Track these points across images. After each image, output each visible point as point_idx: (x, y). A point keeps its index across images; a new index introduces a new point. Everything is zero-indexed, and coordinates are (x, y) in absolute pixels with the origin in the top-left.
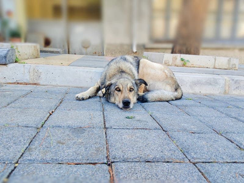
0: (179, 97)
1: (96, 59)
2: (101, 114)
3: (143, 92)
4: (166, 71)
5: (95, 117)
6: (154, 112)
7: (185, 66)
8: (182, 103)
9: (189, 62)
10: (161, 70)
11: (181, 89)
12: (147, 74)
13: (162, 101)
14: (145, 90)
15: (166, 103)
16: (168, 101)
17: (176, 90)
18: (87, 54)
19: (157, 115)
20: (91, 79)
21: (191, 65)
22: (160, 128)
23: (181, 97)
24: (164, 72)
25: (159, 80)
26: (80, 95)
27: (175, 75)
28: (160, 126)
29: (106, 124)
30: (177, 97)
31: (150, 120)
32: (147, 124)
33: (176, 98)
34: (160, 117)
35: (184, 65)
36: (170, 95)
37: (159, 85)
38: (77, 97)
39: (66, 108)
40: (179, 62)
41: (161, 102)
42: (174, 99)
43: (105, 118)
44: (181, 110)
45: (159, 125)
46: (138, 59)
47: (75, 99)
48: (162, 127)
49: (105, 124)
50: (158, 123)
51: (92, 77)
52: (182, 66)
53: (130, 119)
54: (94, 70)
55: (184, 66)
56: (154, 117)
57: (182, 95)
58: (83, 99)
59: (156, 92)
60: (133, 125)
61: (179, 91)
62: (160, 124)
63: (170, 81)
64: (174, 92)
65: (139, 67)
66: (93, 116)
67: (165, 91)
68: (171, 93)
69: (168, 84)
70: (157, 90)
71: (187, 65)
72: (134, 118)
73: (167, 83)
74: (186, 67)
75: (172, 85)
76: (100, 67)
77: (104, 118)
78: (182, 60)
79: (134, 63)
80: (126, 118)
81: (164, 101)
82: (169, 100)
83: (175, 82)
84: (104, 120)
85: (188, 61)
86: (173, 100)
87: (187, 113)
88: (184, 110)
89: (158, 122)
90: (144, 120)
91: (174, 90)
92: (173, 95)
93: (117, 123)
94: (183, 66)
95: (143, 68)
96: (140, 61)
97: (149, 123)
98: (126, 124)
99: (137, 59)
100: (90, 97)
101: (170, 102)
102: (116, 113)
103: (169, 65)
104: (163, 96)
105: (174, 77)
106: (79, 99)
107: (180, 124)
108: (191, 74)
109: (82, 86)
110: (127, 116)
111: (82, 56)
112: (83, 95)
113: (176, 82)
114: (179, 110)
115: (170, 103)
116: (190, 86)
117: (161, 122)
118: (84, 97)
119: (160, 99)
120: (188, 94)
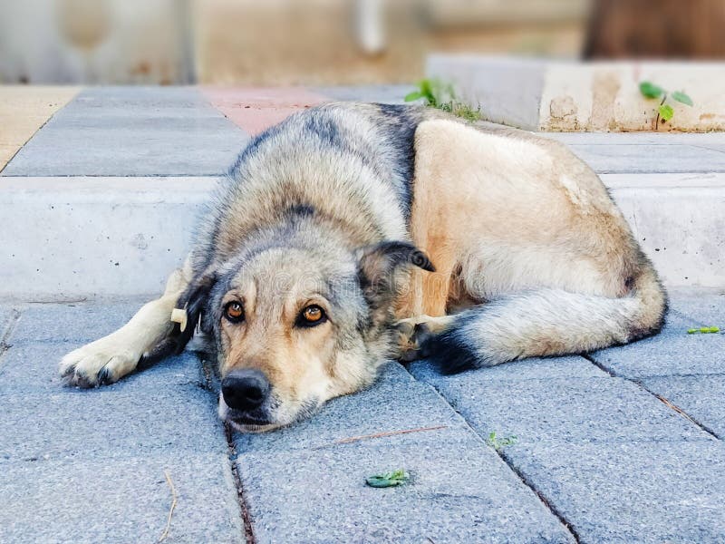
0: (651, 320)
1: (155, 113)
2: (221, 473)
3: (448, 312)
4: (566, 181)
5: (192, 492)
6: (521, 430)
7: (666, 126)
8: (666, 359)
9: (690, 103)
10: (540, 175)
11: (655, 274)
12: (460, 206)
13: (556, 356)
14: (456, 297)
15: (583, 363)
16: (587, 354)
17: (630, 282)
18: (92, 78)
19: (539, 450)
20: (140, 244)
21: (702, 117)
22: (563, 535)
23: (662, 322)
24: (555, 184)
25: (533, 236)
26: (86, 359)
27: (614, 194)
28: (563, 521)
29: (256, 531)
30: (638, 325)
31: (502, 485)
32: (490, 514)
33: (634, 330)
34: (558, 464)
35: (659, 123)
36: (598, 316)
37: (531, 261)
38: (71, 371)
39: (13, 451)
40: (629, 105)
41: (549, 363)
42: (625, 339)
43: (250, 497)
44: (669, 409)
45: (556, 513)
46: (403, 120)
47: (57, 380)
48: (571, 528)
49: (249, 532)
50: (548, 504)
51: (147, 238)
52: (648, 125)
53: (392, 490)
54: (151, 191)
55: (660, 126)
56: (524, 469)
57: (666, 309)
58: (105, 380)
59: (521, 304)
60: (414, 531)
61: (647, 286)
62: (561, 509)
63: (594, 239)
64: (619, 297)
65: (412, 170)
66: (176, 492)
67: (568, 297)
68: (608, 305)
69: (583, 252)
70: (526, 291)
71: (677, 119)
72: (411, 481)
73: (577, 251)
74: (672, 129)
75: (604, 257)
76: (187, 170)
77: (240, 495)
78: (649, 93)
79: (382, 149)
80: (368, 484)
81: (565, 355)
82: (594, 346)
83: (623, 238)
84: (244, 506)
85: (681, 97)
86: (617, 344)
87: (701, 420)
88: (680, 403)
89: (549, 494)
90: (469, 491)
91: (617, 284)
92: (615, 314)
93: (321, 522)
94: (655, 129)
95: (436, 171)
96: (418, 131)
97: (501, 512)
98: (371, 529)
99: (396, 120)
100: (144, 365)
101: (602, 358)
102: (304, 458)
103: (576, 128)
104: (561, 329)
105: (614, 212)
106: (80, 384)
107: (672, 499)
108: (703, 180)
109: (86, 288)
110: (370, 473)
111: (67, 93)
112: (102, 356)
113: (625, 238)
114: (657, 409)
115: (601, 367)
116: (705, 248)
117: (563, 497)
118: (110, 366)
119: (549, 346)
120: (697, 295)
